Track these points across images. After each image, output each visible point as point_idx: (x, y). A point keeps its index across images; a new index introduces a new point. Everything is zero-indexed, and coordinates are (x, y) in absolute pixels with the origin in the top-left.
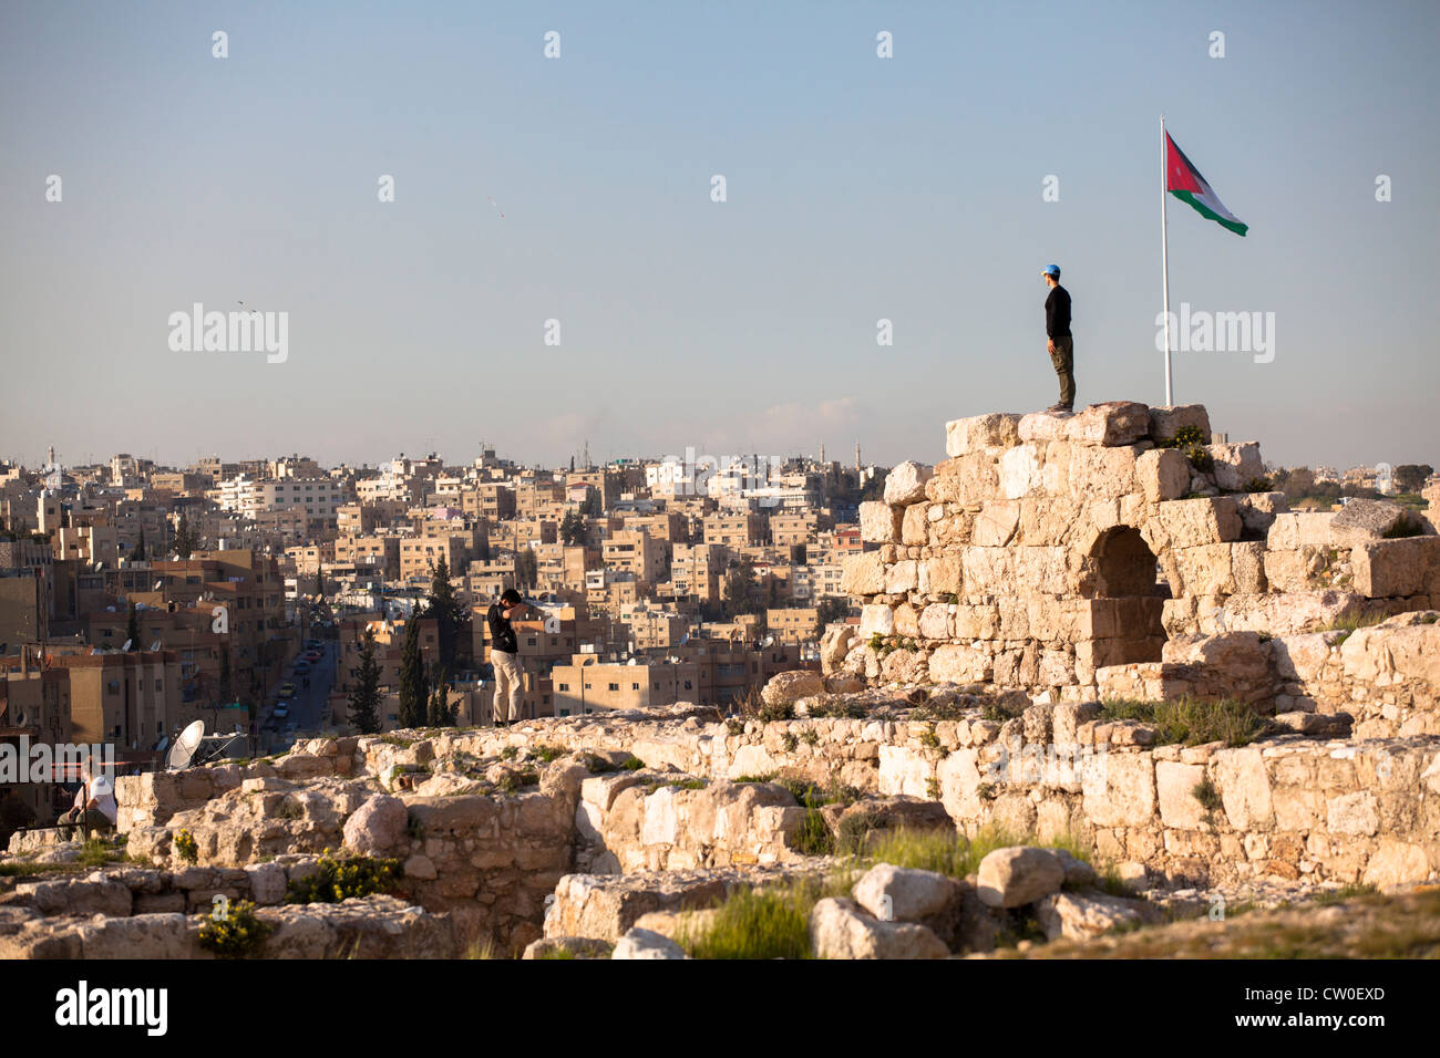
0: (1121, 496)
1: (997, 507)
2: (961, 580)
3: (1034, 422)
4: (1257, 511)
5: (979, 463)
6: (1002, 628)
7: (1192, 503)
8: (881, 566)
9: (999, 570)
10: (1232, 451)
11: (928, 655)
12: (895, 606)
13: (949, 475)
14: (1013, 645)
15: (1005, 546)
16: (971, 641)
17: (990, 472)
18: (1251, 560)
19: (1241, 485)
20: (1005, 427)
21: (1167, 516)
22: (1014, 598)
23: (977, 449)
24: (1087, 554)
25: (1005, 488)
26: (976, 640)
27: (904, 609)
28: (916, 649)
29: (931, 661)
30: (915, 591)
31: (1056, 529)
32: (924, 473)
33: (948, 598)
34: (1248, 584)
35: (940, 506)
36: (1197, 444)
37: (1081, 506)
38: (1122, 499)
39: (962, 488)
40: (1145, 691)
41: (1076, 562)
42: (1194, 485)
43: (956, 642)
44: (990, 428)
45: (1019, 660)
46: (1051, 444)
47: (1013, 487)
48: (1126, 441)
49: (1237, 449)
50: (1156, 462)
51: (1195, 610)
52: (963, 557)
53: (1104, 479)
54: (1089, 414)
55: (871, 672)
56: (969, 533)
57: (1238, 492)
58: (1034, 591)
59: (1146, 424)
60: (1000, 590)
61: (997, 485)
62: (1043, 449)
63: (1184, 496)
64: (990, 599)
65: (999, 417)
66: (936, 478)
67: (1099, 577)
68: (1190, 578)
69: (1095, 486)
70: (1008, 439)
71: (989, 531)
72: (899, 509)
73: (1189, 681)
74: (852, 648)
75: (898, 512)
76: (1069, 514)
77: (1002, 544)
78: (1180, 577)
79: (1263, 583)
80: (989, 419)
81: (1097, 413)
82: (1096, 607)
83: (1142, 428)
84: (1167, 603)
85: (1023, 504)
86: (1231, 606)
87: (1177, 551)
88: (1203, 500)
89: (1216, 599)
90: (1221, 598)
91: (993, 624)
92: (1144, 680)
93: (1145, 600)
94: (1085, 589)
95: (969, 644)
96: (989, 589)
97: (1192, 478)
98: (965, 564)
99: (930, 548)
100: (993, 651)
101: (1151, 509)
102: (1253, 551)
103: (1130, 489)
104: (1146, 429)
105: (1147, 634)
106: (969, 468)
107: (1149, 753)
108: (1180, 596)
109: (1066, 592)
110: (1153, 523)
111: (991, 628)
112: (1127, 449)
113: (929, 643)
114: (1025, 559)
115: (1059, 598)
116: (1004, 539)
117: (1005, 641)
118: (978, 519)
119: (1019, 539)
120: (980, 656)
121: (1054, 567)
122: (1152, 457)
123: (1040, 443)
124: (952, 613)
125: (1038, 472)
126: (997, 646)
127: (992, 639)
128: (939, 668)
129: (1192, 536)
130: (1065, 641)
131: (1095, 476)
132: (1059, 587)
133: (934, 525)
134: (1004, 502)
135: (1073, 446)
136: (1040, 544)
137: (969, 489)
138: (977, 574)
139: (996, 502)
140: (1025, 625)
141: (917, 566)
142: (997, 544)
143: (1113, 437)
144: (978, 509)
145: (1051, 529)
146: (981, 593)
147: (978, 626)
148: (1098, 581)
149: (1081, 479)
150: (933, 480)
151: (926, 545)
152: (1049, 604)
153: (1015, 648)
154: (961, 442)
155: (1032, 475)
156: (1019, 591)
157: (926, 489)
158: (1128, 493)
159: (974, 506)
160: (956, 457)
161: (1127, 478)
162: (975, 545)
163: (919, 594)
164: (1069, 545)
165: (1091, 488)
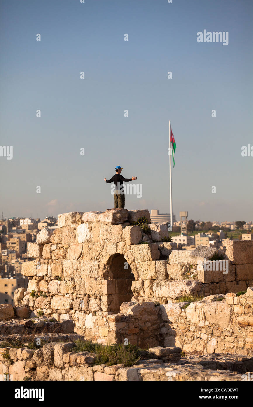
0: (118, 243)
1: (75, 246)
2: (62, 272)
3: (88, 215)
4: (166, 249)
5: (69, 229)
6: (76, 289)
7: (142, 246)
8: (35, 266)
9: (75, 268)
10: (157, 227)
11: (51, 299)
12: (40, 280)
13: (58, 234)
14: (80, 296)
15: (77, 260)
16: (65, 294)
17: (73, 233)
18: (162, 267)
19: (160, 239)
20: (78, 217)
21: (133, 250)
22: (80, 279)
23: (68, 224)
24: (105, 264)
25: (78, 239)
26: (67, 294)
27: (43, 282)
28: (47, 297)
29: (52, 301)
30: (46, 275)
31: (95, 254)
32: (50, 233)
33: (58, 278)
34: (161, 276)
35: (56, 245)
36: (145, 224)
37: (104, 246)
38: (118, 244)
39: (63, 239)
40: (109, 326)
41: (102, 266)
42: (143, 239)
43: (60, 294)
44: (73, 217)
45: (82, 302)
46: (94, 223)
47: (81, 239)
48: (120, 223)
49: (159, 226)
50: (130, 230)
51: (143, 285)
52: (63, 264)
53: (112, 236)
54: (107, 213)
55: (31, 304)
56: (65, 255)
57: (159, 242)
58: (87, 276)
59: (127, 216)
60: (76, 276)
61: (75, 238)
62: (91, 225)
63: (140, 243)
64: (72, 279)
65: (76, 213)
66: (54, 235)
67: (110, 272)
68: (141, 273)
69: (109, 239)
70: (79, 221)
71: (72, 254)
72: (41, 245)
73: (127, 322)
74: (25, 295)
75: (41, 247)
76: (99, 249)
77: (76, 259)
78: (138, 273)
79: (167, 276)
80: (72, 214)
81: (110, 212)
82: (109, 283)
84: (133, 282)
85: (84, 245)
86: (155, 284)
87: (137, 263)
88: (146, 245)
89: (150, 281)
90: (152, 281)
91: (73, 288)
92: (109, 322)
93: (127, 280)
94: (105, 276)
95: (64, 295)
96: (72, 275)
97: (143, 236)
98: (64, 266)
99: (52, 260)
100: (73, 298)
101: (128, 248)
102: (163, 264)
103: (121, 240)
104: (127, 218)
105: (127, 293)
106: (65, 231)
107: (92, 368)
108: (138, 280)
109: (99, 277)
110: (128, 253)
111: (72, 290)
112: (120, 225)
113: (51, 294)
114: (84, 265)
115: (96, 279)
116: (77, 258)
117: (77, 294)
118: (68, 250)
119: (82, 257)
120: (68, 300)
121: (94, 268)
122: (128, 228)
123: (90, 223)
124: (59, 284)
125: (89, 233)
126: (74, 296)
127: (73, 294)
128: (54, 303)
129: (142, 258)
130: (98, 295)
131: (108, 235)
132: (96, 275)
133: (53, 251)
134: (77, 244)
135: (101, 224)
136: (89, 259)
137: (65, 239)
138: (68, 270)
139: (74, 244)
140: (84, 289)
141: (47, 267)
142: (75, 259)
143: (115, 221)
144: (68, 246)
145: (93, 254)
146: (69, 277)
147: (68, 289)
148: (110, 273)
149: (104, 236)
150: (53, 236)
151: (51, 259)
152: (92, 281)
153: (81, 297)
154: (63, 222)
155: (87, 234)
156: (82, 276)
157: (51, 239)
158: (120, 242)
159: (67, 245)
160: (61, 227)
161: (119, 236)
162: (67, 259)
163: (48, 277)
164: (100, 260)
165: (107, 239)
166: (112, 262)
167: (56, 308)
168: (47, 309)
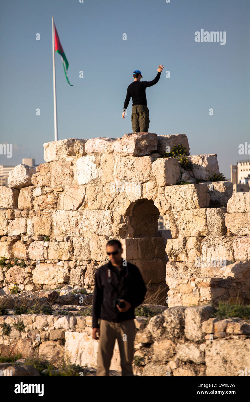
0: (143, 183)
1: (73, 189)
2: (51, 228)
3: (94, 143)
4: (217, 191)
5: (62, 165)
6: (75, 254)
7: (183, 187)
8: (6, 221)
9: (73, 223)
10: (203, 159)
11: (32, 269)
12: (14, 242)
13: (45, 171)
14: (81, 263)
15: (77, 209)
16: (57, 261)
17: (69, 171)
18: (217, 218)
19: (207, 177)
20: (77, 146)
21: (169, 194)
22: (82, 238)
23: (61, 158)
24: (123, 214)
25: (77, 179)
26: (59, 260)
27: (18, 244)
28: (25, 266)
29: (34, 272)
30: (25, 234)
31: (106, 201)
32: (30, 171)
33: (44, 238)
34: (216, 231)
35: (40, 189)
36: (183, 155)
38: (144, 185)
39: (53, 179)
40: (200, 294)
41: (117, 219)
42: (183, 177)
43: (48, 262)
44: (68, 146)
45: (84, 272)
46: (103, 155)
47: (82, 178)
48: (145, 153)
49: (206, 158)
50: (163, 165)
51: (185, 245)
52: (53, 216)
53: (134, 174)
54: (125, 139)
56: (56, 203)
57: (206, 181)
58: (93, 234)
59: (156, 144)
60: (74, 234)
61: (73, 177)
62: (99, 158)
63: (178, 183)
64: (68, 239)
65: (73, 140)
66: (38, 173)
67: (130, 227)
68: (182, 227)
69: (129, 177)
70: (79, 152)
71: (68, 202)
72: (16, 190)
76: (113, 193)
77: (75, 209)
78: (176, 227)
79: (224, 230)
80: (68, 142)
81: (130, 138)
82: (128, 243)
83: (154, 146)
84: (169, 241)
85: (87, 187)
86: (206, 243)
87: (175, 212)
88: (189, 185)
89: (197, 239)
90: (200, 238)
91: (70, 252)
92: (199, 287)
93: (153, 239)
94: (122, 232)
95: (55, 263)
96: (67, 233)
97: (182, 173)
98: (54, 219)
99: (34, 211)
100: (69, 267)
101: (160, 190)
102: (218, 213)
103: (148, 179)
104: (156, 147)
105: (154, 258)
106: (56, 168)
108: (176, 237)
109: (111, 235)
110: (161, 198)
111: (69, 254)
112: (147, 158)
113: (33, 262)
114: (88, 217)
116: (76, 206)
117: (76, 261)
118: (62, 196)
119: (84, 206)
120: (61, 269)
121: (105, 221)
122: (161, 162)
123: (97, 154)
124: (46, 246)
125: (96, 171)
127: (69, 260)
128: (38, 276)
129: (184, 205)
131: (128, 172)
132: (107, 232)
133: (36, 198)
134: (76, 186)
135: (116, 156)
136: (97, 209)
137: (57, 179)
138: (61, 225)
139: (72, 186)
140: (88, 253)
141: (26, 221)
142: (72, 209)
143: (139, 151)
144: (62, 190)
145: (103, 201)
146: (63, 235)
147: (61, 253)
148: (129, 229)
149: (121, 174)
150: (36, 174)
151: (31, 209)
152: (102, 241)
153: (82, 265)
154: (52, 154)
155: (92, 172)
156: (85, 234)
157: (32, 179)
158: (147, 181)
159: (60, 188)
160: (49, 162)
161: (146, 173)
162: (60, 209)
163: (27, 236)
164: (113, 209)
165: (126, 179)
166: (133, 211)
167: (41, 282)
168: (26, 285)
